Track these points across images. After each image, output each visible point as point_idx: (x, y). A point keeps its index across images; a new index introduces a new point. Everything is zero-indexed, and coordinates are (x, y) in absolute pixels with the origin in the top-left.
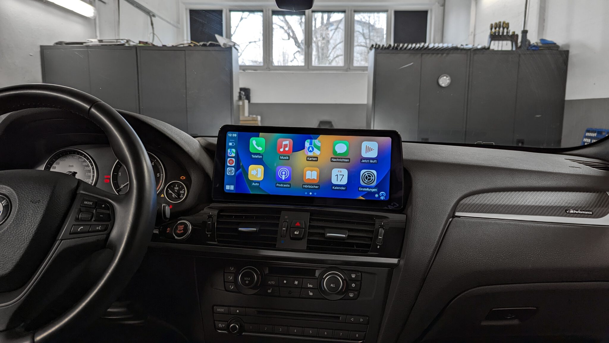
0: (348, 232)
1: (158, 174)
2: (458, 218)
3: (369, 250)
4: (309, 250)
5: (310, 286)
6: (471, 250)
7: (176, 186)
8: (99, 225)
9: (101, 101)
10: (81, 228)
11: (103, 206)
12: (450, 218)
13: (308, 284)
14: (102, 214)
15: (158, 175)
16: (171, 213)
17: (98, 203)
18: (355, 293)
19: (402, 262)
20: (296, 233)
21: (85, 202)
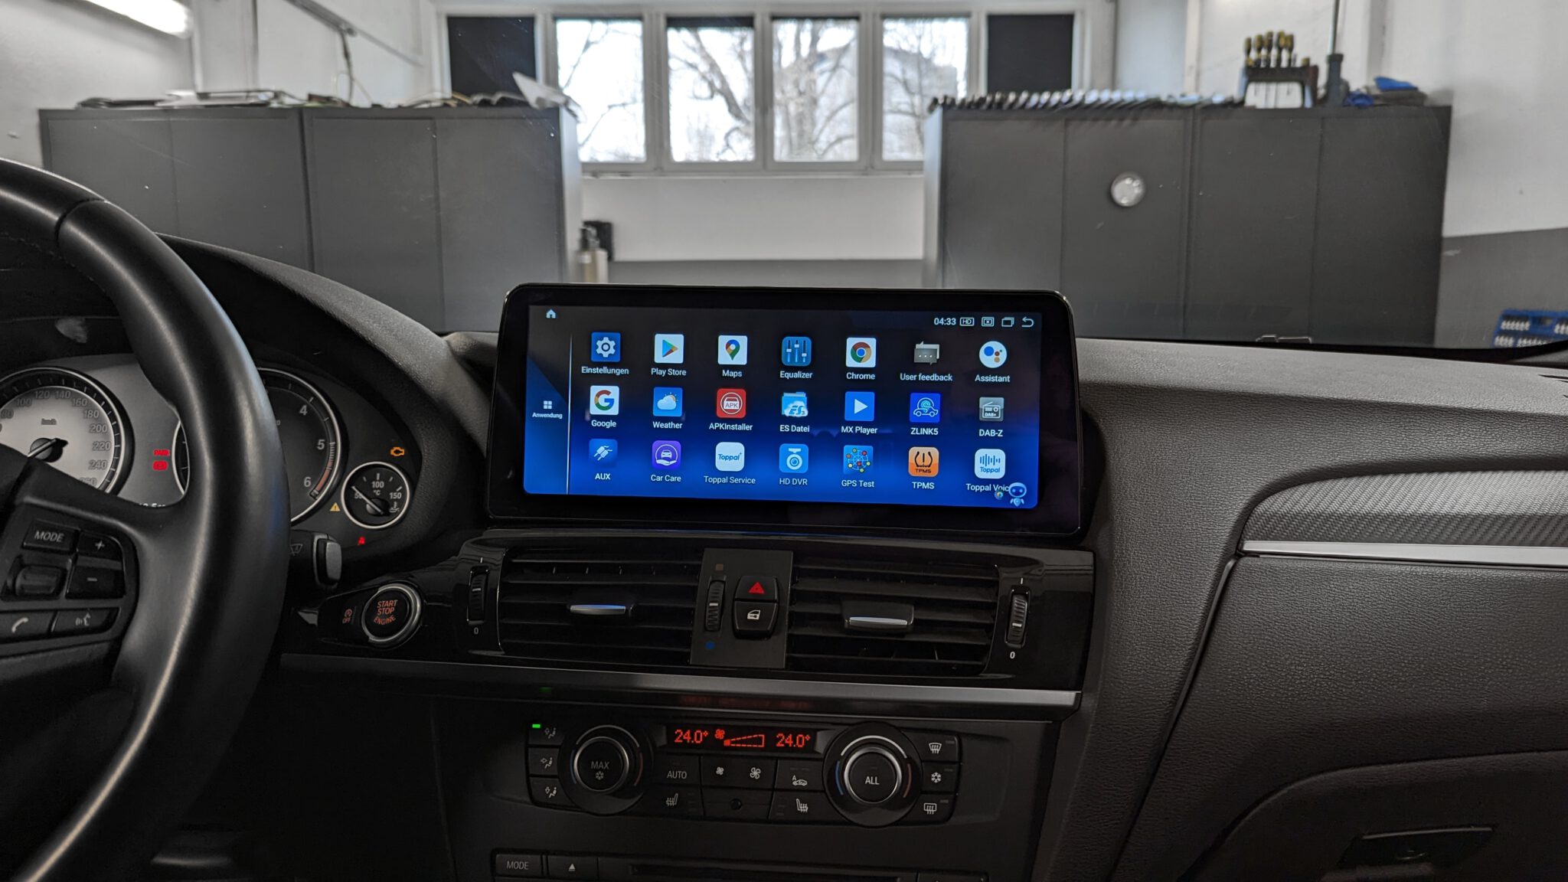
0: (915, 609)
1: (320, 440)
2: (1253, 558)
3: (985, 666)
4: (795, 669)
5: (800, 784)
6: (1302, 658)
7: (378, 478)
8: (84, 610)
9: (103, 198)
10: (23, 623)
11: (100, 545)
12: (1229, 560)
13: (794, 778)
14: (94, 571)
15: (321, 446)
16: (345, 565)
17: (83, 537)
18: (942, 801)
19: (1088, 703)
20: (750, 616)
21: (38, 533)
